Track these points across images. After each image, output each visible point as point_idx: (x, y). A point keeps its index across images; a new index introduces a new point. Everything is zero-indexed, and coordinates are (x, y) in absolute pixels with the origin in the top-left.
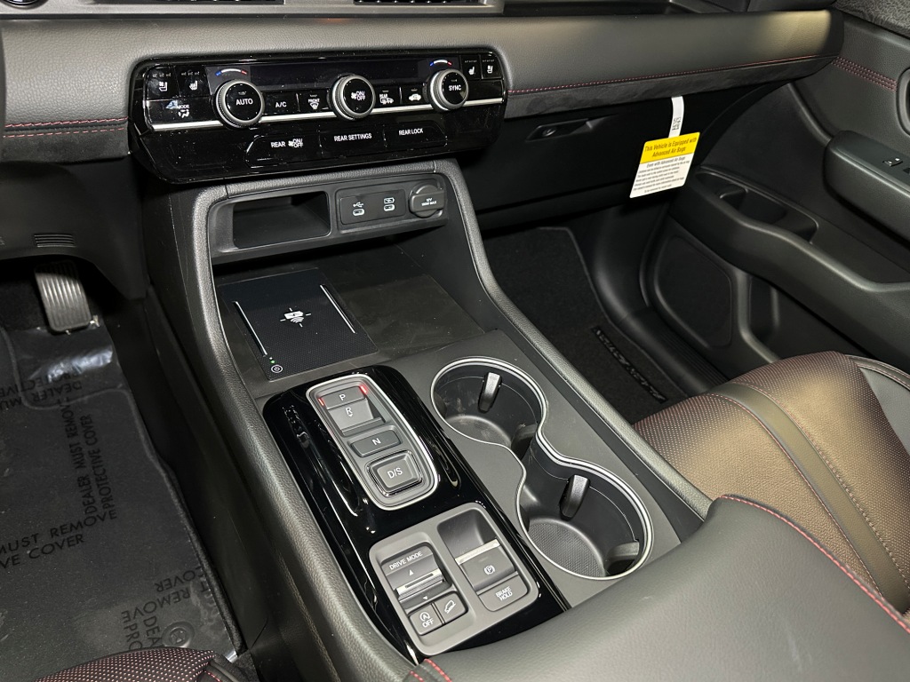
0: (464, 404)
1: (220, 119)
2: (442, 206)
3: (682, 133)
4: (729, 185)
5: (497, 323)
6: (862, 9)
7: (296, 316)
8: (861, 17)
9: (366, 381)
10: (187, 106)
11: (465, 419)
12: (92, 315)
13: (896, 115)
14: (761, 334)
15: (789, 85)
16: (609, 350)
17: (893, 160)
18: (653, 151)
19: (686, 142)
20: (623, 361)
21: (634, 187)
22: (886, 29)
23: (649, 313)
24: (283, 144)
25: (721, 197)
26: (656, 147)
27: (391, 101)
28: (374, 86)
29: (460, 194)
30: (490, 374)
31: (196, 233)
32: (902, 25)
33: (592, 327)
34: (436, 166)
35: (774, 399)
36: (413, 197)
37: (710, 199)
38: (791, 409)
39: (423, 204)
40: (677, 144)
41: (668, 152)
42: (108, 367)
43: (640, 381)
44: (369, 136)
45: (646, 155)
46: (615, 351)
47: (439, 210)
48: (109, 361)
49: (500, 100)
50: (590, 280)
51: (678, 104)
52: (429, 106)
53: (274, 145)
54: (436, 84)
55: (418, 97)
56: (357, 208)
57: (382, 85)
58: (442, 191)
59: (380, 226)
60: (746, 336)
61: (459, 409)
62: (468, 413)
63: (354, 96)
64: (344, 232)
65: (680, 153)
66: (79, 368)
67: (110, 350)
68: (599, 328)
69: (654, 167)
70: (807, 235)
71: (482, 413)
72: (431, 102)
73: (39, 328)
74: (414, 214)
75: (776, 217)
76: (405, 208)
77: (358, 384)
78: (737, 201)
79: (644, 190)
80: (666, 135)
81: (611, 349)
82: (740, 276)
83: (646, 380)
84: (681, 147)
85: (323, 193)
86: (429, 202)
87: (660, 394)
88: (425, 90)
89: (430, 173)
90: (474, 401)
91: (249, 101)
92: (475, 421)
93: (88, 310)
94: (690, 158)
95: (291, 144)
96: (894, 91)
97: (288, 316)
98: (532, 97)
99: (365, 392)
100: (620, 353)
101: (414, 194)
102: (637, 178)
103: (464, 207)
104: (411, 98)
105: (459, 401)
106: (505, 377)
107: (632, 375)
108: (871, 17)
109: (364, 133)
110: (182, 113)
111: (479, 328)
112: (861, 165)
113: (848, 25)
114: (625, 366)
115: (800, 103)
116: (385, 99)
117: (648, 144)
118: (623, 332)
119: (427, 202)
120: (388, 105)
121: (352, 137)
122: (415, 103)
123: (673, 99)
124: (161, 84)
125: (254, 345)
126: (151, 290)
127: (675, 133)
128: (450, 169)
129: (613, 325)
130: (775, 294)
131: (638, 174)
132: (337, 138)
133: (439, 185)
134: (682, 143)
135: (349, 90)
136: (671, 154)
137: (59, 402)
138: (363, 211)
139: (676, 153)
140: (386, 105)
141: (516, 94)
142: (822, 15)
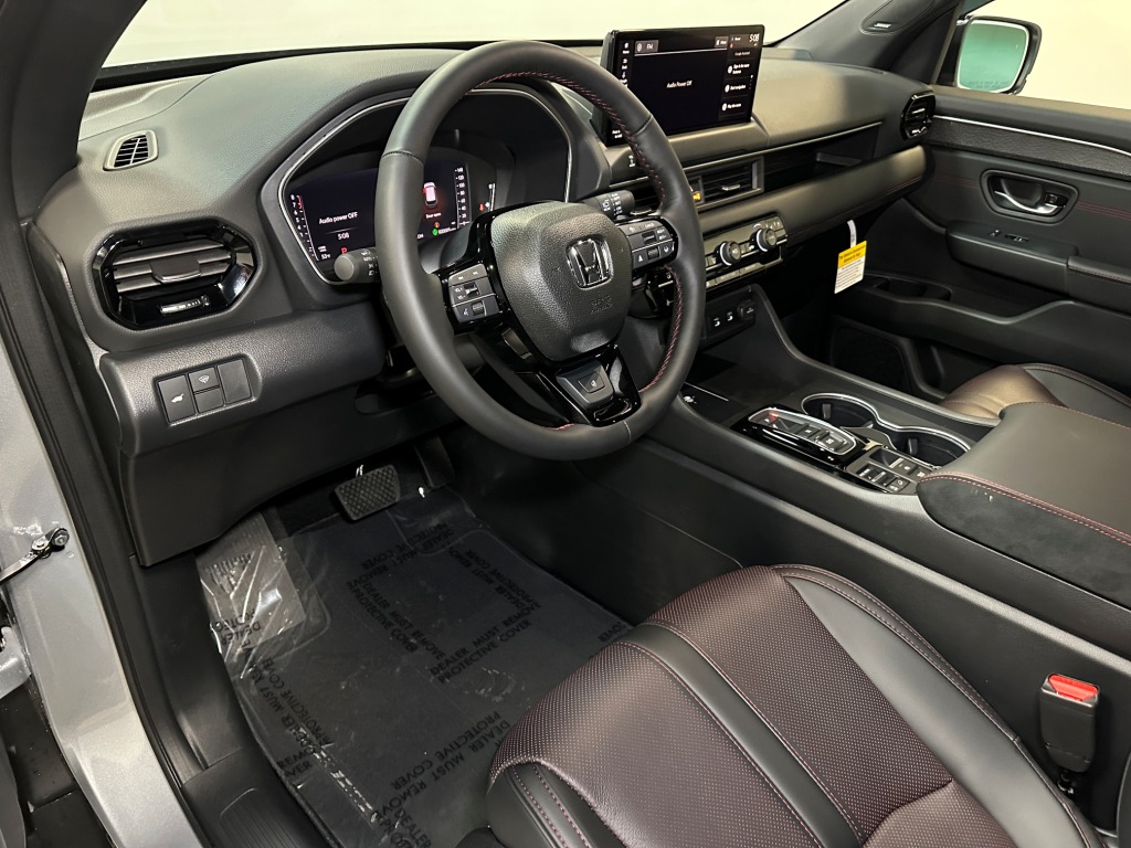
3: (857, 243)
4: (876, 278)
9: (774, 411)
13: (985, 204)
15: (903, 199)
17: (995, 232)
18: (844, 259)
19: (860, 249)
21: (836, 286)
26: (845, 256)
29: (764, 302)
30: (824, 405)
32: (971, 146)
34: (750, 288)
36: (742, 309)
39: (748, 313)
40: (856, 251)
41: (851, 258)
45: (840, 262)
49: (786, 240)
51: (852, 226)
58: (754, 303)
60: (923, 386)
64: (711, 337)
65: (858, 257)
69: (845, 270)
70: (947, 298)
75: (922, 292)
79: (841, 287)
80: (849, 247)
82: (905, 343)
84: (858, 252)
86: (751, 310)
89: (747, 292)
94: (863, 259)
96: (979, 188)
99: (777, 416)
102: (837, 279)
103: (768, 309)
106: (835, 404)
112: (976, 240)
115: (913, 209)
117: (841, 254)
123: (849, 223)
127: (853, 244)
128: (757, 289)
130: (934, 349)
131: (837, 276)
134: (858, 250)
136: (853, 259)
137: (443, 546)
139: (856, 258)
142: (918, 149)
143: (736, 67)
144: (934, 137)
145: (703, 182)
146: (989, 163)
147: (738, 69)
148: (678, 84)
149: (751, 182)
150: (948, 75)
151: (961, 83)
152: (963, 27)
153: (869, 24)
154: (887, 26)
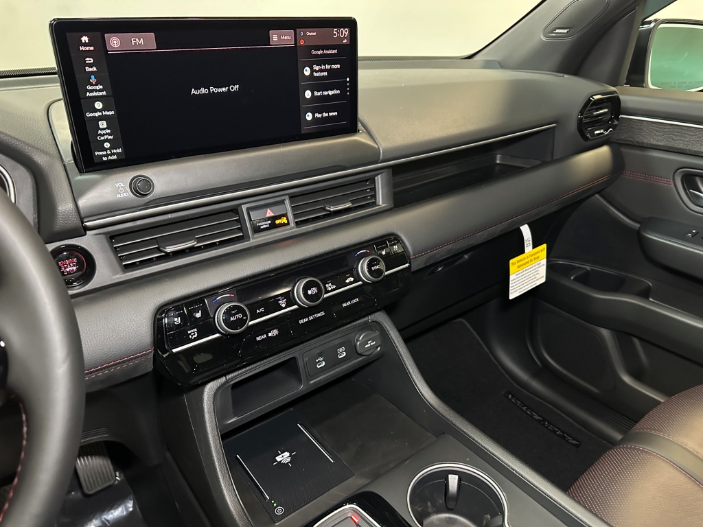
0: (433, 505)
1: (220, 332)
2: (379, 344)
3: (534, 247)
4: (574, 268)
5: (442, 429)
6: (630, 139)
7: (284, 458)
8: (631, 143)
9: (355, 511)
10: (195, 330)
11: (437, 518)
12: (115, 471)
13: (681, 201)
14: (637, 375)
15: (597, 196)
16: (523, 410)
17: (691, 233)
18: (517, 265)
19: (538, 252)
20: (536, 417)
21: (510, 292)
22: (651, 148)
23: (543, 372)
24: (265, 336)
25: (572, 278)
26: (519, 261)
27: (334, 287)
28: (320, 280)
29: (391, 332)
30: (450, 476)
31: (207, 416)
32: (662, 144)
33: (503, 393)
34: (370, 318)
35: (675, 439)
36: (358, 343)
37: (565, 282)
38: (691, 444)
39: (366, 346)
40: (532, 255)
41: (527, 263)
42: (131, 515)
43: (555, 432)
44: (323, 313)
45: (512, 268)
46: (527, 409)
47: (377, 347)
48: (131, 509)
49: (407, 265)
50: (490, 355)
51: (526, 230)
52: (360, 283)
53: (258, 339)
54: (362, 267)
55: (352, 279)
56: (319, 361)
57: (325, 278)
58: (377, 333)
59: (338, 370)
60: (627, 379)
61: (430, 510)
62: (438, 511)
63: (310, 292)
64: (312, 382)
65: (536, 261)
66: (108, 521)
67: (131, 500)
68: (509, 393)
69: (521, 275)
70: (645, 294)
71: (450, 510)
72: (360, 280)
73: (73, 493)
74: (361, 355)
75: (618, 286)
76: (353, 351)
77: (349, 515)
78: (585, 279)
79: (518, 292)
81: (524, 408)
82: (605, 333)
83: (559, 430)
84: (536, 256)
85: (294, 358)
86: (370, 344)
87: (575, 440)
88: (355, 272)
89: (367, 322)
90: (441, 501)
91: (239, 316)
92: (446, 518)
93: (111, 467)
94: (544, 262)
95: (270, 335)
96: (673, 186)
97: (279, 459)
98: (426, 257)
99: (357, 521)
100: (532, 410)
101: (358, 340)
102: (511, 285)
103: (396, 341)
104: (347, 281)
105: (429, 504)
106: (462, 476)
107: (547, 428)
108: (638, 142)
109: (319, 313)
110: (192, 336)
111: (429, 434)
112: (669, 241)
113: (623, 150)
114: (539, 421)
116: (330, 286)
117: (511, 261)
118: (529, 392)
119: (367, 343)
120: (332, 290)
121: (311, 318)
122: (351, 283)
123: (521, 228)
124: (176, 319)
125: (258, 491)
126: (168, 455)
127: (528, 248)
128: (381, 317)
129: (520, 388)
130: (636, 341)
131: (510, 282)
132: (301, 322)
133: (374, 329)
134: (536, 254)
135: (306, 288)
136: (530, 263)
138: (324, 362)
139: (534, 262)
140: (331, 290)
141: (416, 258)
142: (605, 150)
143: (316, 68)
144: (624, 137)
145: (291, 203)
146: (684, 162)
147: (321, 71)
148: (212, 89)
149: (374, 196)
150: (637, 75)
151: (653, 84)
152: (650, 31)
153: (549, 31)
154: (565, 31)
